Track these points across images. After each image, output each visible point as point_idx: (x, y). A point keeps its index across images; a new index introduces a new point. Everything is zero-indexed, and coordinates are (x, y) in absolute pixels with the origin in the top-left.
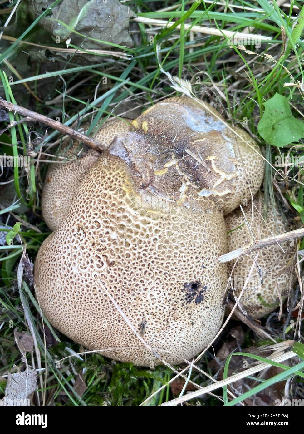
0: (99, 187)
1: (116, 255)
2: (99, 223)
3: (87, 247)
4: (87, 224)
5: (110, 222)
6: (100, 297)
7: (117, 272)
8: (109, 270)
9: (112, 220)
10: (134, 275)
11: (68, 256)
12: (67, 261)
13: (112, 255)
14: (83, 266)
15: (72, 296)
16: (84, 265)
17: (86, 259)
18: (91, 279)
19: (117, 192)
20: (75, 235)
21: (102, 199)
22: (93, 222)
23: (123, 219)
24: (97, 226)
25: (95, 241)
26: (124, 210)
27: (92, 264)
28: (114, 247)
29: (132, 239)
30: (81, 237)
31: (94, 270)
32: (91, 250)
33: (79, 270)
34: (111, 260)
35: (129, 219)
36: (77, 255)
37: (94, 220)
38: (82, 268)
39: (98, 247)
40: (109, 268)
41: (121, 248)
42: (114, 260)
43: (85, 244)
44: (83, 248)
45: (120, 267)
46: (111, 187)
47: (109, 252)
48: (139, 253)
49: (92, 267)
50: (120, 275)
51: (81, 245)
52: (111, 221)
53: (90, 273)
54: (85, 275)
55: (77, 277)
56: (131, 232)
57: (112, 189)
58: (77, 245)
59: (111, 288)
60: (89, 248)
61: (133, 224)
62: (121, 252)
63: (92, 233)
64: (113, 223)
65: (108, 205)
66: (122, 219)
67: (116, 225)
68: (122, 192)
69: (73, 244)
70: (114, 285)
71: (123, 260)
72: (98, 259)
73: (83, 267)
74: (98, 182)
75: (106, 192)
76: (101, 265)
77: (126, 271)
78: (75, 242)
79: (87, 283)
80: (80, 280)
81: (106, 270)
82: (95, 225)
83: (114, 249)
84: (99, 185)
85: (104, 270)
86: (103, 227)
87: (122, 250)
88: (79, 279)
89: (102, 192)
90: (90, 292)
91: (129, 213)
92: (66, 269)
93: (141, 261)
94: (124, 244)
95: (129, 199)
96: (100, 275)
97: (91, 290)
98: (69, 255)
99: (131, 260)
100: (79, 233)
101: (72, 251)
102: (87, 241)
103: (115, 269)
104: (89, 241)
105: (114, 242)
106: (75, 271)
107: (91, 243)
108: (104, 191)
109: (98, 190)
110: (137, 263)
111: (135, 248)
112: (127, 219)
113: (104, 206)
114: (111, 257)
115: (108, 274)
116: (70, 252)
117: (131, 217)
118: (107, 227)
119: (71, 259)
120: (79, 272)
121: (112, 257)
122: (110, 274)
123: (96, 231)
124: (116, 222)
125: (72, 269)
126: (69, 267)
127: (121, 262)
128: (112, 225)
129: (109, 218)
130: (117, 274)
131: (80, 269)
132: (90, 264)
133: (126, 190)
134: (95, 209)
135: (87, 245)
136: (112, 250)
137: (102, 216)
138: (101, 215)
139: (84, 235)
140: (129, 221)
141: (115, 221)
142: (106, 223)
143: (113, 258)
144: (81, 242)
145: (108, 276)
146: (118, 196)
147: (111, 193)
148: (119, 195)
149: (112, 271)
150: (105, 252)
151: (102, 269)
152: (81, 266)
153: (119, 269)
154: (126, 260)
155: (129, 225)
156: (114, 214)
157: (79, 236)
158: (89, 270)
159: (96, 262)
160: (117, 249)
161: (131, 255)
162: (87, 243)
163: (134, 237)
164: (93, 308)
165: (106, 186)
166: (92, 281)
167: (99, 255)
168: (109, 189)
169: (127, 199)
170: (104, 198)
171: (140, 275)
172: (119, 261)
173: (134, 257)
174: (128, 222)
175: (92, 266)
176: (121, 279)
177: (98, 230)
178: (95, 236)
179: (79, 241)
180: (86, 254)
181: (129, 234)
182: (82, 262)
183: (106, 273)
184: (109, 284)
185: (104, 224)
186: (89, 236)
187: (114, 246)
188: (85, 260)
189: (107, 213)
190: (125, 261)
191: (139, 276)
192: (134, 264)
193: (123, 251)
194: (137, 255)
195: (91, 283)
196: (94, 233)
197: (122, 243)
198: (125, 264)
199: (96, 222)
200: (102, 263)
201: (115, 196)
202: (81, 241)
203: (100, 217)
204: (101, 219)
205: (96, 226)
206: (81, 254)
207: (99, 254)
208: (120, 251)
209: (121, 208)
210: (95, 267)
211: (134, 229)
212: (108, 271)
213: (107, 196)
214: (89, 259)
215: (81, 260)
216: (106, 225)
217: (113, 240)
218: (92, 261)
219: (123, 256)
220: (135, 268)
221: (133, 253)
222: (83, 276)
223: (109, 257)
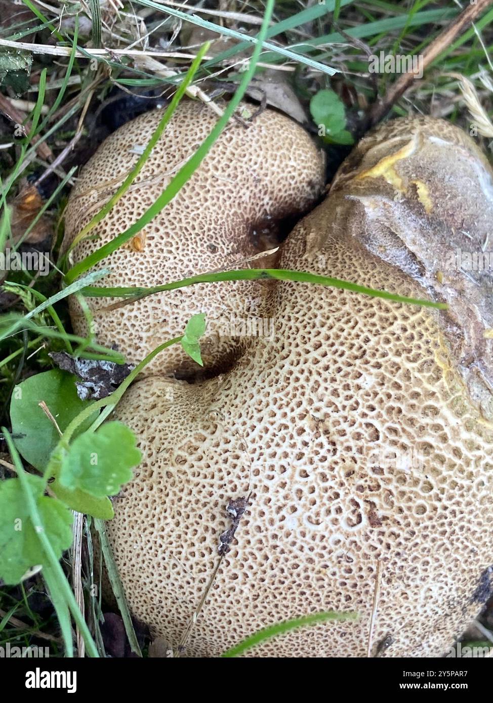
0: (378, 343)
1: (396, 504)
2: (377, 430)
3: (334, 477)
4: (344, 426)
5: (402, 434)
6: (330, 585)
7: (385, 539)
8: (369, 533)
9: (408, 429)
10: (417, 550)
11: (279, 489)
12: (274, 499)
13: (387, 503)
14: (313, 516)
15: (259, 575)
16: (318, 514)
17: (327, 502)
18: (324, 548)
19: (422, 365)
20: (306, 444)
21: (388, 375)
22: (361, 425)
23: (432, 432)
24: (370, 436)
25: (356, 467)
26: (436, 412)
27: (338, 517)
28: (397, 487)
29: (440, 477)
30: (323, 452)
31: (339, 529)
32: (342, 484)
33: (301, 525)
34: (380, 513)
35: (445, 434)
36: (306, 490)
37: (364, 421)
38: (311, 522)
39: (362, 482)
40: (370, 528)
41: (411, 492)
42: (388, 513)
43: (332, 469)
44: (324, 478)
45: (395, 529)
46: (409, 351)
47: (383, 496)
48: (445, 508)
49: (335, 522)
50: (388, 547)
51: (320, 470)
52: (404, 430)
53: (327, 534)
54: (314, 538)
55: (291, 539)
56: (442, 462)
57: (411, 355)
58: (309, 468)
59: (361, 569)
60: (338, 480)
61: (450, 445)
62: (410, 499)
63: (354, 449)
64: (409, 435)
65: (402, 392)
66: (430, 431)
67: (413, 443)
68: (433, 369)
69: (300, 465)
70: (370, 565)
71: (406, 517)
72: (353, 508)
73: (314, 518)
74: (374, 329)
75: (397, 360)
76: (354, 519)
77: (406, 539)
78: (305, 459)
79: (312, 555)
80: (298, 546)
81: (363, 533)
82: (366, 433)
83: (395, 492)
84: (376, 338)
85: (360, 532)
86: (384, 442)
87: (412, 496)
88: (294, 544)
89: (386, 358)
90: (309, 573)
91: (446, 419)
92: (267, 517)
93: (443, 524)
94: (421, 484)
95: (447, 387)
96: (348, 542)
97: (313, 569)
98: (283, 485)
99: (423, 519)
100: (317, 441)
101: (292, 477)
102: (336, 463)
103: (383, 533)
104: (341, 464)
105: (400, 478)
106: (291, 523)
107: (344, 468)
108: (392, 357)
109: (377, 350)
110: (433, 527)
111: (441, 496)
112: (440, 432)
113: (393, 392)
114: (382, 507)
115: (365, 543)
116: (288, 481)
117: (447, 430)
118: (394, 443)
119: (286, 497)
120: (301, 529)
121: (385, 506)
122: (370, 542)
123: (365, 445)
124: (415, 436)
125: (283, 519)
126: (278, 512)
127: (402, 522)
128: (404, 440)
129: (401, 424)
130: (384, 544)
131: (305, 522)
132: (333, 515)
133: (441, 366)
134: (368, 395)
135: (335, 472)
136: (391, 493)
137: (385, 417)
138: (383, 412)
139: (331, 447)
140: (444, 439)
141: (413, 434)
142: (394, 434)
143: (386, 509)
144: (320, 464)
145: (364, 545)
146: (424, 377)
147: (409, 366)
148: (427, 375)
149: (374, 536)
150: (372, 495)
151: (355, 529)
152: (309, 517)
153: (393, 533)
154: (413, 517)
155: (442, 445)
156: (415, 416)
157: (318, 449)
158: (327, 528)
159: (347, 513)
160: (403, 493)
161: (428, 508)
162: (337, 468)
163: (445, 473)
164: (301, 605)
165: (395, 345)
166: (324, 552)
167: (357, 500)
168: (404, 355)
169: (443, 387)
170: (392, 372)
171: (429, 551)
172: (398, 517)
173: (431, 514)
174: (439, 439)
175: (337, 520)
176: (388, 556)
177: (371, 444)
178: (361, 456)
179: (316, 458)
180: (330, 493)
181: (437, 465)
182: (314, 508)
183: (362, 538)
184: (359, 562)
185: (388, 435)
186: (344, 453)
187: (398, 485)
188: (324, 504)
189: (400, 411)
190: (410, 520)
191: (425, 553)
192: (426, 528)
193: (414, 499)
194: (440, 511)
195: (322, 556)
196: (360, 451)
197: (416, 482)
198: (408, 525)
199: (369, 425)
200: (359, 516)
201: (418, 375)
202: (321, 460)
203: (379, 416)
204: (383, 422)
205: (366, 435)
206: (317, 490)
207: (358, 496)
208: (406, 497)
209: (430, 407)
210: (343, 524)
211: (448, 455)
212: (366, 535)
213: (401, 371)
214: (333, 505)
215: (314, 503)
216: (392, 437)
217: (399, 472)
218: (339, 510)
219: (409, 508)
220: (425, 537)
221: (432, 505)
222: (308, 537)
223: (378, 507)
